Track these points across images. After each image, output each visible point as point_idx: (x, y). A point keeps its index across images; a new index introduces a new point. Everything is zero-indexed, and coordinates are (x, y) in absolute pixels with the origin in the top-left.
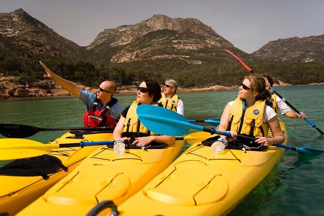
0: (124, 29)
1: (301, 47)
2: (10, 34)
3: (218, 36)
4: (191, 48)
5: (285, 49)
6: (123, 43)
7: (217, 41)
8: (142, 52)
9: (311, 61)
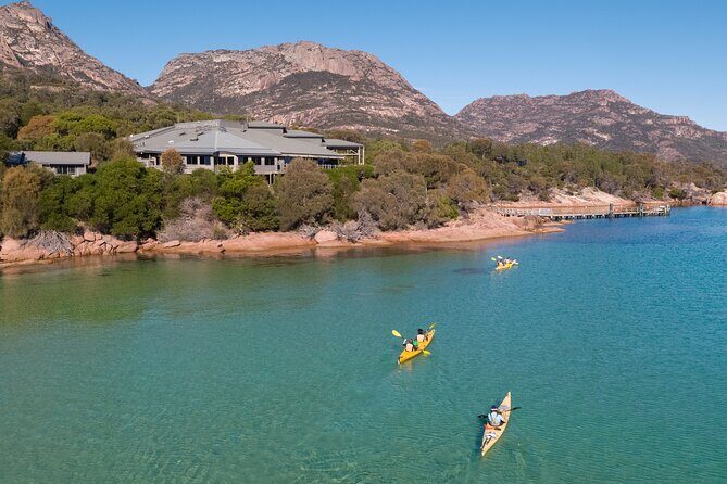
0: (224, 58)
1: (534, 114)
2: (38, 60)
3: (415, 92)
4: (389, 114)
5: (507, 116)
6: (244, 91)
7: (416, 100)
8: (307, 116)
9: (555, 141)
